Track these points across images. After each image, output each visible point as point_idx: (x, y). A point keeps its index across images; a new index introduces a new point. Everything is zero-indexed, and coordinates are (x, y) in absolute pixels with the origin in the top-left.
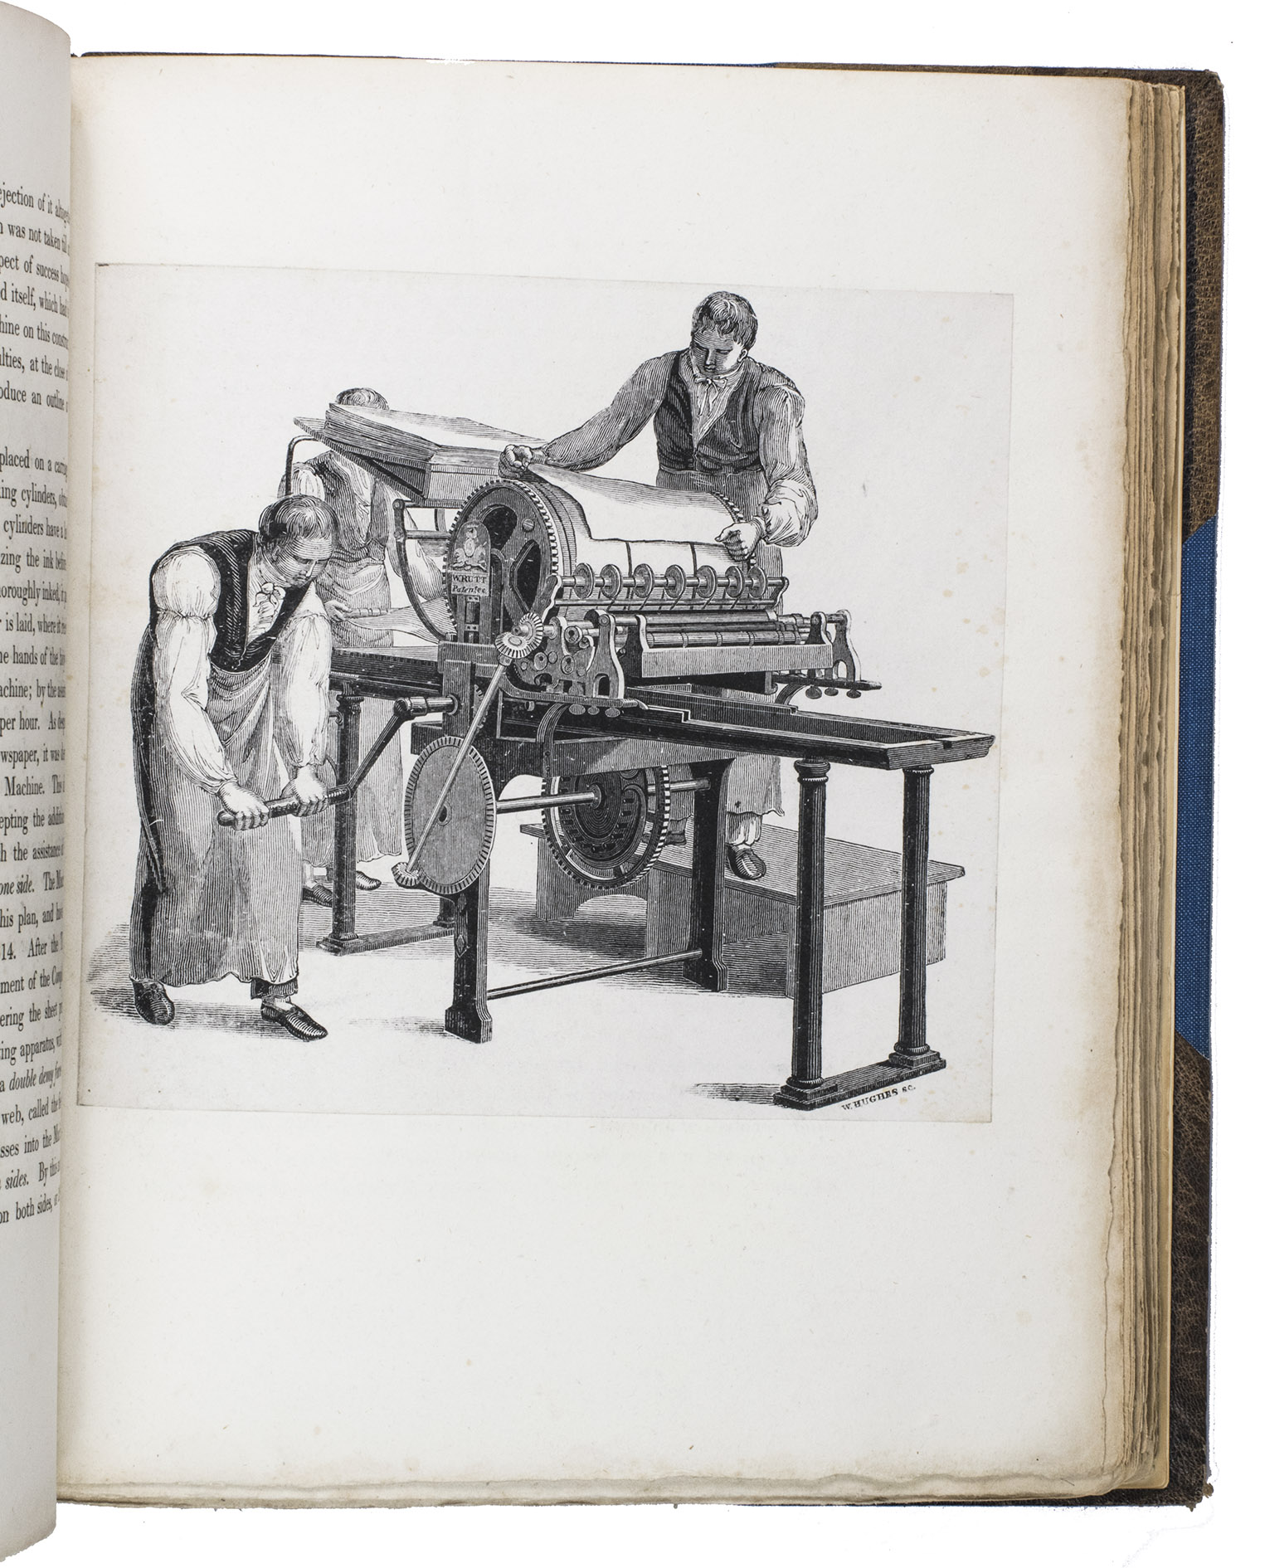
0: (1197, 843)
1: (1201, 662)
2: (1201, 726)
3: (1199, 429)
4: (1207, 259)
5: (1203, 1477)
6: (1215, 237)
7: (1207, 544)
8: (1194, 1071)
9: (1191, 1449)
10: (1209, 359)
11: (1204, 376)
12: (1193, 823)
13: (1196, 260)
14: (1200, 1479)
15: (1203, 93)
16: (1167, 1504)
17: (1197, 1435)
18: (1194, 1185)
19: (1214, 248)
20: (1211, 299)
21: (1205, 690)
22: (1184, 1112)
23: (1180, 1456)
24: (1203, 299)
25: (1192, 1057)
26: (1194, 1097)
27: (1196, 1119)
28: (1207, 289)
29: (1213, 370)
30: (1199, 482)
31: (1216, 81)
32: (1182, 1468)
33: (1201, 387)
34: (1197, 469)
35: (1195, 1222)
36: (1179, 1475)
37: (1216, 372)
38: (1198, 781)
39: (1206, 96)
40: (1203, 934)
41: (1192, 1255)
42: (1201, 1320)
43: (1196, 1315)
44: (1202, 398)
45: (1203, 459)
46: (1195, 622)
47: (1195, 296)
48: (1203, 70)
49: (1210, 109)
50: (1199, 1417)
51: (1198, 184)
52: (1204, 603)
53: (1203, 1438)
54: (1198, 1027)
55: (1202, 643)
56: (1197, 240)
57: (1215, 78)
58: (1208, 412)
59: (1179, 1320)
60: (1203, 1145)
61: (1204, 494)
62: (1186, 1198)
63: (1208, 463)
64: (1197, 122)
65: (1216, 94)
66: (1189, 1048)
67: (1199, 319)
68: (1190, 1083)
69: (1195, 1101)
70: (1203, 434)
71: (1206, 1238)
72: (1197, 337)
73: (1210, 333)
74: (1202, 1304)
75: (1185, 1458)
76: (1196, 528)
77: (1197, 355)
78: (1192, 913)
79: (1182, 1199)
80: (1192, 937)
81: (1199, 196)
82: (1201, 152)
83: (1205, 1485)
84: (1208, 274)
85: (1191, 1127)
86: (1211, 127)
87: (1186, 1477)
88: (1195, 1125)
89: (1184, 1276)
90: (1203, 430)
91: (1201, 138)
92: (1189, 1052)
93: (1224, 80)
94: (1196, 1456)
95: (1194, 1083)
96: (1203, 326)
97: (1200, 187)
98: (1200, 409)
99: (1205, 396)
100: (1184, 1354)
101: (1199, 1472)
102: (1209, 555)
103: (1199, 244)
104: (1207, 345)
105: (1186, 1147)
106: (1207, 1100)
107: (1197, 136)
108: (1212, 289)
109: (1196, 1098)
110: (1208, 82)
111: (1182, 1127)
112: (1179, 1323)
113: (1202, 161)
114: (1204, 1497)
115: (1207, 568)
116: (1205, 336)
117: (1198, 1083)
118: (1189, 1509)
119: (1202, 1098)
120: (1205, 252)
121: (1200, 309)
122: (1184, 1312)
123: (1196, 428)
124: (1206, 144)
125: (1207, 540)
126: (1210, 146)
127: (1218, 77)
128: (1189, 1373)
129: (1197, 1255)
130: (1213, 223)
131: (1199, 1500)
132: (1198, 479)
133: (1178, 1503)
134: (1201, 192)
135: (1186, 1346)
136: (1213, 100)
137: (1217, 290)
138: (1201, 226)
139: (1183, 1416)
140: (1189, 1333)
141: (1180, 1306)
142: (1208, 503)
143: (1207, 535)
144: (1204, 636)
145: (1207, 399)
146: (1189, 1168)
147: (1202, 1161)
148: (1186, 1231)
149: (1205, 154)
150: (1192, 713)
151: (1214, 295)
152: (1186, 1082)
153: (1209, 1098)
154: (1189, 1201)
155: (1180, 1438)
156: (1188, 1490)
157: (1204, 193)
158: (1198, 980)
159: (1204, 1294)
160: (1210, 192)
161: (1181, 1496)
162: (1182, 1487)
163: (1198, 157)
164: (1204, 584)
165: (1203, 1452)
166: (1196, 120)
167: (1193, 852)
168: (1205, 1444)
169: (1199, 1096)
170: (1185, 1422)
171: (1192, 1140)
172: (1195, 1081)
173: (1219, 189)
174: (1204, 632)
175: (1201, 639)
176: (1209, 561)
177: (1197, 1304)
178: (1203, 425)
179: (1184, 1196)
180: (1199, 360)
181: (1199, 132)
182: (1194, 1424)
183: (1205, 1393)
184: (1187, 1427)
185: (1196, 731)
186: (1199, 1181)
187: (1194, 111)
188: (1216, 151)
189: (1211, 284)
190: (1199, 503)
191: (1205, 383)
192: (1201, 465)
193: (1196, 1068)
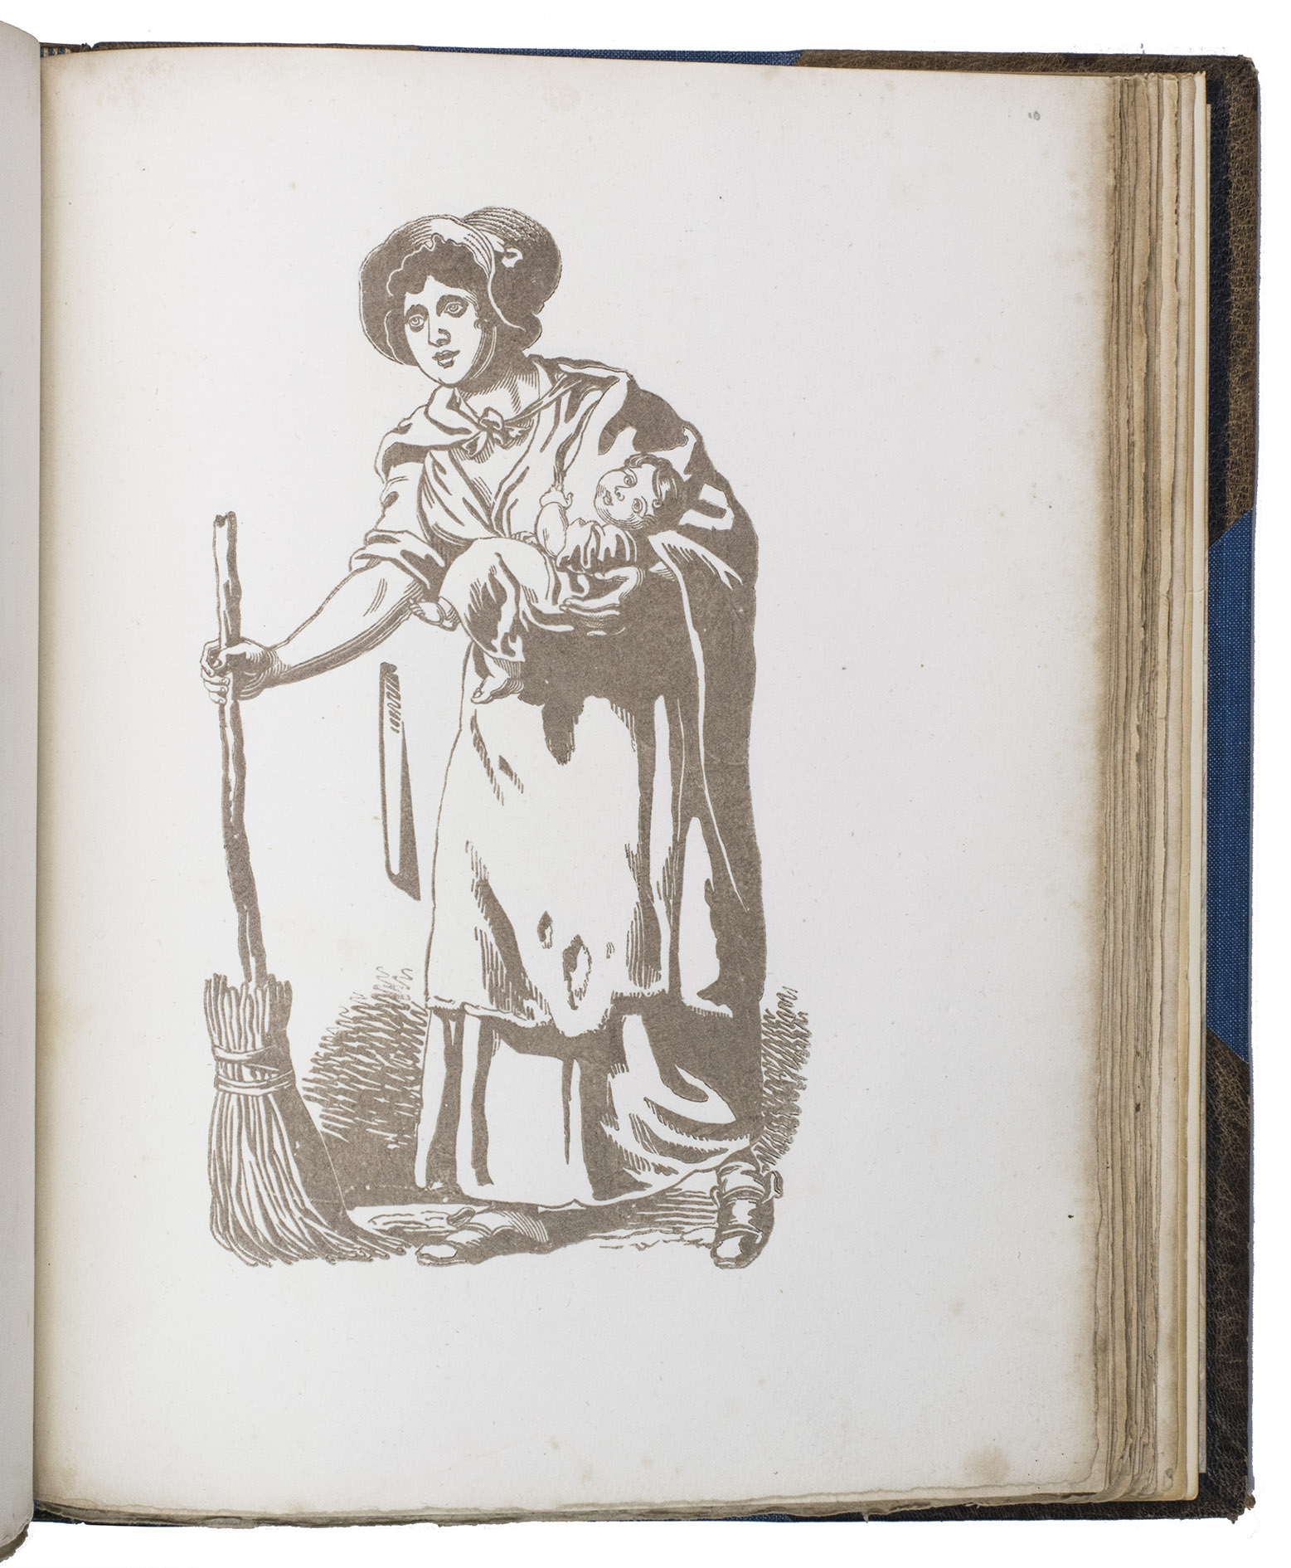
0: (1235, 843)
1: (1239, 658)
2: (1238, 724)
3: (1235, 422)
4: (1242, 249)
5: (1245, 1489)
6: (1250, 226)
7: (1244, 539)
8: (1233, 1076)
9: (1232, 1460)
10: (1245, 351)
11: (1240, 367)
12: (1231, 823)
13: (1231, 249)
14: (1242, 1490)
15: (1237, 79)
16: (1209, 1517)
17: (1238, 1445)
18: (1234, 1191)
19: (1250, 237)
20: (1246, 289)
21: (1243, 687)
22: (1223, 1117)
23: (1222, 1468)
24: (1239, 289)
25: (1232, 1061)
26: (1233, 1102)
27: (1235, 1124)
28: (1242, 280)
29: (1249, 361)
30: (1235, 476)
31: (1250, 67)
32: (1224, 1479)
33: (1237, 379)
34: (1233, 463)
35: (1235, 1229)
36: (1221, 1487)
37: (1252, 364)
38: (1236, 780)
39: (1240, 82)
40: (1242, 935)
41: (1233, 1262)
42: (1242, 1329)
43: (1237, 1323)
44: (1238, 390)
45: (1240, 452)
46: (1232, 618)
47: (1230, 286)
48: (1236, 55)
49: (1245, 96)
50: (1240, 1427)
51: (1233, 172)
52: (1241, 599)
53: (1245, 1450)
54: (1237, 1031)
55: (1239, 640)
56: (1232, 229)
57: (1249, 64)
58: (1244, 404)
59: (1219, 1329)
60: (1243, 1150)
61: (1241, 487)
62: (1226, 1204)
63: (1244, 456)
64: (1231, 109)
65: (1251, 80)
66: (1228, 1051)
67: (1234, 310)
68: (1229, 1087)
69: (1235, 1105)
70: (1239, 427)
71: (1246, 1245)
72: (1233, 328)
73: (1245, 323)
74: (1243, 1313)
75: (1226, 1470)
76: (1232, 523)
77: (1233, 347)
78: (1231, 915)
79: (1222, 1206)
80: (1231, 938)
81: (1233, 185)
82: (1235, 139)
83: (1247, 1497)
84: (1243, 264)
85: (1231, 1132)
86: (1246, 114)
87: (1228, 1489)
88: (1235, 1130)
89: (1224, 1284)
90: (1239, 423)
91: (1235, 125)
92: (1228, 1056)
93: (1258, 65)
94: (1237, 1467)
95: (1233, 1088)
96: (1239, 316)
97: (1235, 175)
98: (1236, 401)
99: (1240, 387)
100: (1224, 1363)
101: (1241, 1483)
102: (1246, 550)
103: (1234, 233)
104: (1243, 336)
105: (1226, 1153)
106: (1247, 1105)
107: (1231, 123)
108: (1248, 278)
109: (1235, 1103)
110: (1242, 68)
111: (1222, 1132)
112: (1219, 1333)
113: (1236, 148)
114: (1246, 1509)
115: (1243, 563)
116: (1240, 327)
117: (1238, 1087)
118: (1230, 1522)
119: (1242, 1102)
120: (1240, 241)
121: (1235, 299)
122: (1225, 1322)
123: (1232, 420)
124: (1240, 131)
125: (1244, 534)
126: (1245, 134)
127: (1252, 63)
128: (1230, 1383)
129: (1238, 1263)
130: (1248, 211)
131: (1241, 1512)
132: (1235, 473)
133: (1220, 1515)
134: (1235, 180)
135: (1227, 1356)
136: (1247, 86)
137: (1252, 280)
138: (1236, 214)
139: (1224, 1427)
140: (1230, 1343)
141: (1221, 1315)
142: (1244, 497)
143: (1244, 529)
144: (1241, 633)
145: (1243, 391)
146: (1229, 1174)
147: (1243, 1167)
148: (1227, 1238)
149: (1239, 142)
150: (1230, 711)
151: (1249, 285)
152: (1225, 1086)
153: (1249, 1103)
154: (1229, 1208)
155: (1221, 1449)
156: (1230, 1501)
157: (1238, 181)
158: (1237, 983)
159: (1245, 1303)
160: (1246, 180)
161: (1222, 1508)
162: (1224, 1500)
163: (1233, 144)
164: (1241, 579)
165: (1244, 1463)
166: (1230, 107)
167: (1231, 853)
168: (1247, 1455)
169: (1239, 1100)
170: (1226, 1433)
171: (1232, 1146)
172: (1235, 1086)
173: (1254, 177)
174: (1241, 629)
175: (1238, 635)
176: (1246, 555)
177: (1237, 1312)
178: (1239, 418)
179: (1224, 1203)
180: (1235, 351)
181: (1233, 119)
182: (1236, 1434)
183: (1247, 1403)
184: (1229, 1439)
185: (1234, 729)
186: (1239, 1187)
187: (1228, 97)
188: (1251, 138)
189: (1246, 274)
190: (1235, 497)
191: (1241, 374)
192: (1238, 458)
193: (1236, 1073)
